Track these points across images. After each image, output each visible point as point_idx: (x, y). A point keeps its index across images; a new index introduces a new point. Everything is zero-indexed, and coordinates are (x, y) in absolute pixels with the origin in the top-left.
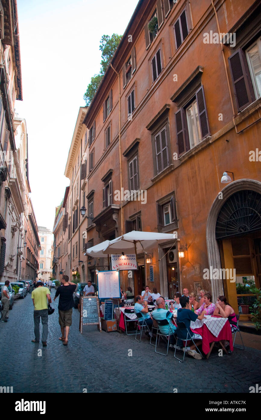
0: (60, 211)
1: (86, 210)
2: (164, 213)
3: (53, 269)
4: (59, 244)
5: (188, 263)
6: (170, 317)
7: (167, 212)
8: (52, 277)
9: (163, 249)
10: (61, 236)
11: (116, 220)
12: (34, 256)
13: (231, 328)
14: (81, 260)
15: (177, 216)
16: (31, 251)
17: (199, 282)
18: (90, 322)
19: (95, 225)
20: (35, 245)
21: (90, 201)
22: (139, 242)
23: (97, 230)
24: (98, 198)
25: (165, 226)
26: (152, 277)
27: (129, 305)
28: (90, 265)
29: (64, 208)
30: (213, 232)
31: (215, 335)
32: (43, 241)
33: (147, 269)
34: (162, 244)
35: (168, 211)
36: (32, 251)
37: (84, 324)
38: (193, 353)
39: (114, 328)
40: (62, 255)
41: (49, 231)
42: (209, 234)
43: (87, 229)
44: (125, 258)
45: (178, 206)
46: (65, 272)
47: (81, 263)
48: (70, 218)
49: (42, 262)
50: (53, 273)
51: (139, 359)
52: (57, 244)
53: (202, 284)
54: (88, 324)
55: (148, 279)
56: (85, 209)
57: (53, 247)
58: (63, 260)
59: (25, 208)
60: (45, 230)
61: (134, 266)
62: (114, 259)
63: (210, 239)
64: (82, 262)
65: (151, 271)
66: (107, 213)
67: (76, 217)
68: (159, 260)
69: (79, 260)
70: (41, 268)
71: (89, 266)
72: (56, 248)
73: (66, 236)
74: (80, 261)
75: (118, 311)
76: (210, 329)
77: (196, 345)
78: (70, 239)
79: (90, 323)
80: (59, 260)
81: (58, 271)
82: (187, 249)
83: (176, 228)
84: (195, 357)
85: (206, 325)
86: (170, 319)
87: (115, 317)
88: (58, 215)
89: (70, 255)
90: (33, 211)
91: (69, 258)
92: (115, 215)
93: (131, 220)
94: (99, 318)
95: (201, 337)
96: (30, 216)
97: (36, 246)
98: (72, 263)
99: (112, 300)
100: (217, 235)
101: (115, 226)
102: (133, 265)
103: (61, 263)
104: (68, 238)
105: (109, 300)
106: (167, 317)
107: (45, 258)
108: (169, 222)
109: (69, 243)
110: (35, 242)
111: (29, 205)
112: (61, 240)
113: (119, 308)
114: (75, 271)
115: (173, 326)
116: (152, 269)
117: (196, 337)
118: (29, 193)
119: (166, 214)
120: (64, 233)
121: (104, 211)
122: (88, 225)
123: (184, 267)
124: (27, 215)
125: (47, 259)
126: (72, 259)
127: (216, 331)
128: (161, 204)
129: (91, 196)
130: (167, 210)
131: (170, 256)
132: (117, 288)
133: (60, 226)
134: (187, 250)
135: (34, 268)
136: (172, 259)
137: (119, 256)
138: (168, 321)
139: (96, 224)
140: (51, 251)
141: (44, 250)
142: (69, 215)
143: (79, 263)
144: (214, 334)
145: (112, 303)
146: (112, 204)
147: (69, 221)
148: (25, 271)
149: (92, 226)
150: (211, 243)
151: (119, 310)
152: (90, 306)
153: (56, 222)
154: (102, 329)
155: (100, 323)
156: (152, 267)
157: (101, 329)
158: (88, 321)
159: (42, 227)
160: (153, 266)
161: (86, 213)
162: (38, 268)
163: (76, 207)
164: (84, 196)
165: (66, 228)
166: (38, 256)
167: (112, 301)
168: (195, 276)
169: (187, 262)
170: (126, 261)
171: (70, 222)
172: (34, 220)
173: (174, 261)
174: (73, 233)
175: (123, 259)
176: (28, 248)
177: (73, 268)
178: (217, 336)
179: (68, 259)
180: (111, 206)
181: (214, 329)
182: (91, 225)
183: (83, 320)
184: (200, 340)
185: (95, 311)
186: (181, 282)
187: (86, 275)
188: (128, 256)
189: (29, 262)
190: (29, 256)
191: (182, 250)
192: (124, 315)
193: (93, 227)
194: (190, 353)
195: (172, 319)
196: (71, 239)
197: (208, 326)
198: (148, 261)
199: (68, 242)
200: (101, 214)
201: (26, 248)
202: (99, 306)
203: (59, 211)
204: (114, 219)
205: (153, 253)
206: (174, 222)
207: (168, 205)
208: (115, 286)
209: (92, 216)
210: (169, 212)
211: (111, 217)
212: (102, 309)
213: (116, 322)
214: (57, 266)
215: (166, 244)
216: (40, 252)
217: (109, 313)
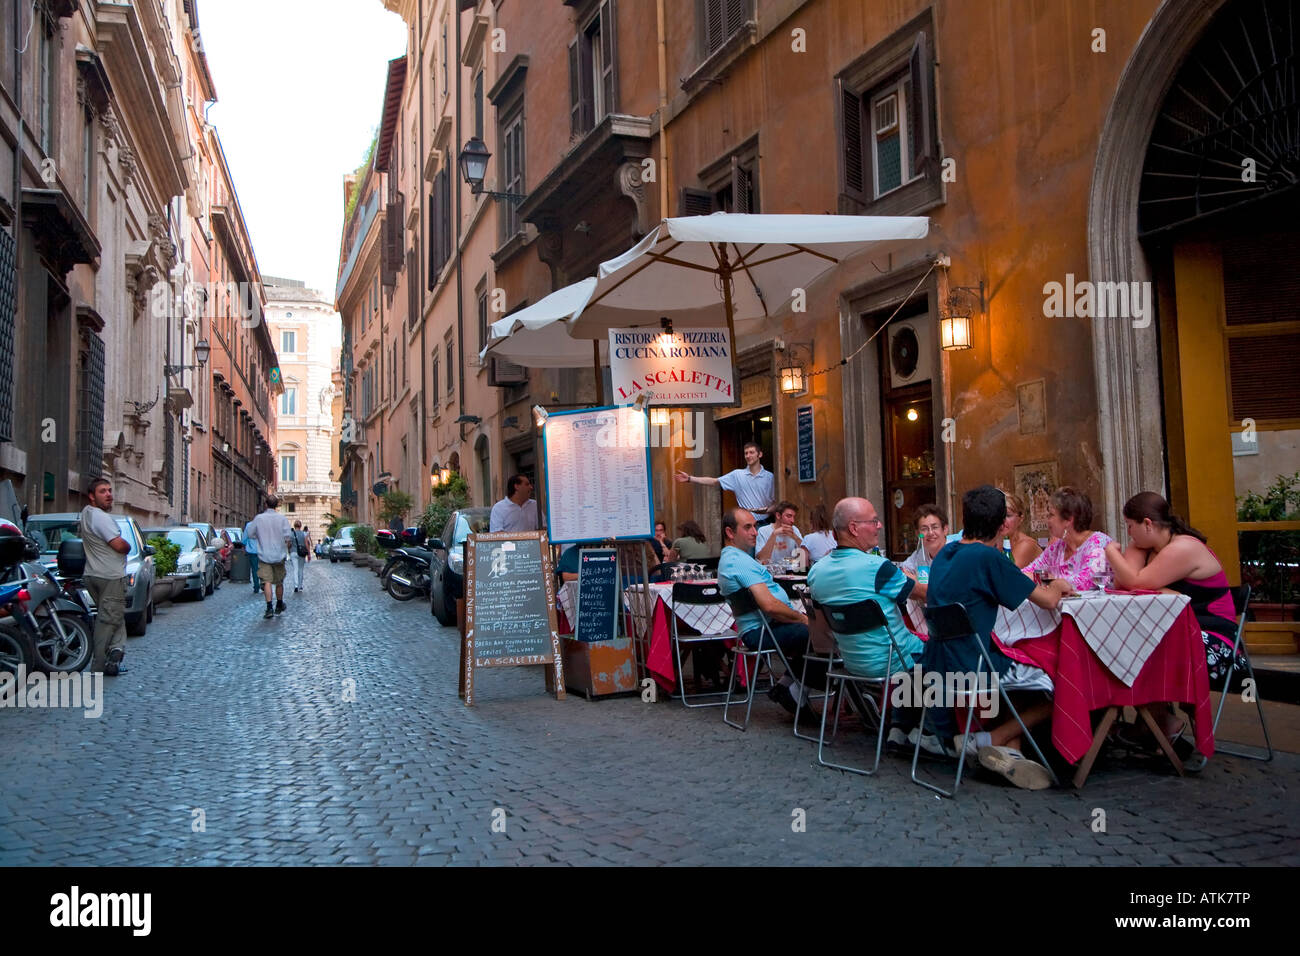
0: (368, 192)
1: (490, 155)
2: (875, 133)
3: (341, 480)
4: (368, 355)
5: (989, 378)
6: (895, 591)
7: (887, 128)
8: (339, 515)
9: (866, 318)
10: (374, 314)
11: (634, 197)
12: (250, 419)
13: (1207, 647)
14: (470, 412)
15: (940, 142)
16: (231, 394)
17: (1041, 466)
18: (512, 655)
19: (531, 231)
20: (253, 367)
21: (509, 113)
22: (743, 272)
23: (545, 256)
24: (546, 94)
25: (875, 198)
26: (807, 462)
27: (693, 571)
28: (512, 434)
29: (385, 176)
30: (1128, 203)
31: (1120, 677)
32: (292, 350)
33: (787, 421)
34: (858, 290)
35: (894, 124)
36: (241, 393)
37: (482, 662)
38: (1007, 759)
39: (621, 681)
40: (384, 406)
41: (317, 298)
42: (1103, 215)
43: (495, 258)
44: (674, 346)
45: (946, 89)
46: (397, 483)
47: (470, 426)
48: (414, 217)
49: (289, 448)
50: (343, 501)
51: (742, 787)
52: (358, 356)
53: (1055, 476)
54: (498, 661)
55: (787, 472)
56: (482, 150)
57: (338, 378)
58: (386, 429)
59: (192, 178)
60: (299, 294)
61: (717, 388)
62: (622, 353)
63: (1107, 241)
64: (476, 420)
65: (801, 433)
66: (590, 161)
67: (441, 207)
68: (844, 362)
69: (462, 412)
70: (284, 478)
71: (508, 437)
72: (355, 374)
73: (396, 313)
74: (465, 419)
75: (641, 596)
76: (1094, 644)
77: (1021, 723)
78: (419, 320)
79: (511, 660)
80: (370, 431)
81: (366, 487)
82: (983, 305)
83: (933, 204)
84: (1015, 779)
85: (1077, 620)
86: (892, 600)
87: (627, 627)
88: (356, 215)
89: (419, 397)
90: (232, 196)
91: (416, 415)
92: (631, 170)
93: (709, 187)
94: (554, 633)
95: (1045, 682)
96: (218, 222)
97: (259, 371)
98: (431, 431)
99: (613, 550)
100: (1146, 218)
101: (630, 225)
102: (713, 383)
103: (381, 445)
104: (405, 317)
105: (601, 550)
106: (877, 592)
107: (303, 430)
108: (900, 178)
109: (411, 344)
110: (250, 350)
111: (211, 163)
112: (374, 334)
113: (646, 587)
114: (445, 468)
115: (906, 635)
116: (810, 421)
117: (1020, 679)
118: (207, 104)
119: (881, 138)
120: (390, 299)
121: (575, 155)
122: (503, 234)
123: (968, 395)
124: (206, 213)
125: (312, 433)
126: (430, 413)
127: (1126, 657)
128: (860, 89)
129: (510, 91)
130: (890, 118)
131: (899, 350)
132: (637, 490)
133: (367, 269)
134: (983, 311)
135: (255, 480)
136: (907, 367)
137: (647, 339)
138: (885, 612)
139: (537, 226)
140: (329, 398)
141: (297, 393)
142: (412, 204)
143: (462, 430)
144: (1117, 670)
145: (612, 564)
146: (612, 115)
147: (409, 235)
148: (208, 487)
149: (519, 238)
150: (1115, 259)
151: (645, 592)
152: (508, 577)
153: (347, 248)
154: (569, 690)
155: (558, 657)
156: (809, 409)
157: (560, 688)
158: (498, 647)
159: (281, 282)
160: (814, 405)
161: (489, 174)
162: (271, 477)
163: (440, 158)
164: (478, 95)
165: (399, 270)
166: (271, 420)
167: (614, 554)
168: (1021, 439)
169: (983, 370)
170: (679, 364)
171: (415, 238)
172: (242, 242)
173: (920, 374)
174: (431, 289)
175: (668, 352)
176: (218, 378)
177: (435, 458)
178: (1130, 683)
179: (412, 419)
180: (607, 123)
181: (1114, 644)
182: (514, 237)
183: (478, 644)
184: (1042, 693)
185: (533, 604)
186: (948, 472)
187: (496, 481)
188: (689, 335)
189: (226, 448)
190: (223, 419)
191: (957, 308)
192: (669, 612)
193: (524, 243)
194: (993, 759)
195: (900, 602)
196: (424, 321)
197: (1083, 630)
198: (790, 383)
199: (409, 340)
200: (560, 170)
201: (208, 378)
202: (556, 591)
203: (358, 195)
204: (629, 194)
205: (812, 344)
206: (922, 175)
207: (896, 93)
208: (626, 481)
209: (517, 191)
210: (898, 126)
211: (612, 182)
212: (566, 605)
213: (633, 652)
214: (359, 460)
215: (882, 291)
216: (278, 403)
217: (597, 611)
